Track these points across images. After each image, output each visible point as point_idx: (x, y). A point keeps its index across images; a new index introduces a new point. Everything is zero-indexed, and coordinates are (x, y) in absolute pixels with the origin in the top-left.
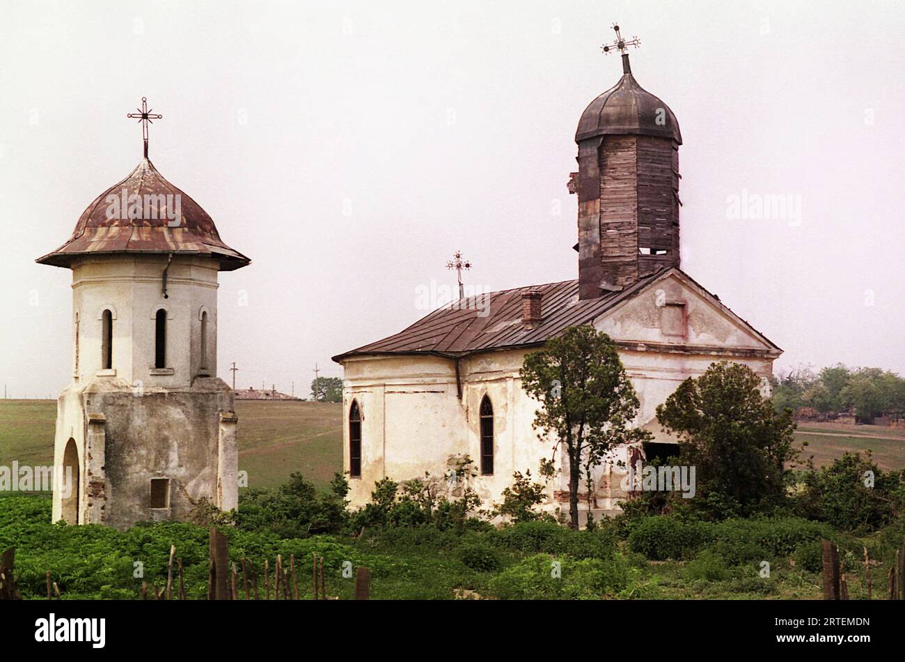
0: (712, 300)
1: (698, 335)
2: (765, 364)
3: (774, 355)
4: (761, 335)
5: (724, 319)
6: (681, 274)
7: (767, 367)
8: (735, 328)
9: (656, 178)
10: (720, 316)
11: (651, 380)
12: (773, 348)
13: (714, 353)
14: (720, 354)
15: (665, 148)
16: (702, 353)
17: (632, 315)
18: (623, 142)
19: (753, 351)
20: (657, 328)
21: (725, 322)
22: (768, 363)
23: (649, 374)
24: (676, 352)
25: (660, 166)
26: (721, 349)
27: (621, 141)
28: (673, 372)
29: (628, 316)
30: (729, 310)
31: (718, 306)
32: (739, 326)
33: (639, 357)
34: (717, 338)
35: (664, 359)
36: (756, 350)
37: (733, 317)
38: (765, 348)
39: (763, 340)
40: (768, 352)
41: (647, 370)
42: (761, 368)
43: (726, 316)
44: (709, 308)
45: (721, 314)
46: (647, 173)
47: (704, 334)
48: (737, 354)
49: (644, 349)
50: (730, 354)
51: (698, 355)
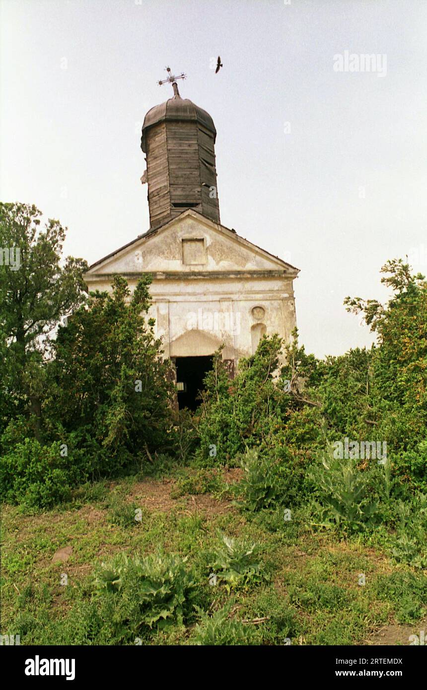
0: (230, 234)
1: (218, 263)
2: (285, 283)
3: (291, 274)
4: (277, 258)
5: (242, 249)
6: (197, 214)
7: (288, 285)
8: (253, 255)
9: (184, 151)
10: (238, 246)
11: (175, 304)
12: (290, 268)
13: (232, 276)
14: (239, 276)
15: (191, 129)
16: (221, 277)
17: (154, 251)
18: (158, 130)
19: (270, 272)
20: (178, 259)
21: (244, 251)
22: (288, 282)
23: (172, 299)
24: (195, 277)
25: (187, 142)
26: (239, 273)
27: (157, 130)
28: (195, 295)
29: (150, 252)
30: (245, 239)
31: (234, 237)
32: (257, 253)
33: (162, 285)
34: (237, 264)
35: (186, 285)
36: (273, 271)
37: (250, 245)
38: (282, 269)
39: (279, 262)
40: (285, 272)
41: (170, 295)
42: (281, 287)
43: (244, 246)
44: (228, 240)
45: (239, 245)
46: (176, 148)
47: (224, 262)
48: (255, 276)
49: (163, 277)
50: (249, 276)
51: (217, 278)
